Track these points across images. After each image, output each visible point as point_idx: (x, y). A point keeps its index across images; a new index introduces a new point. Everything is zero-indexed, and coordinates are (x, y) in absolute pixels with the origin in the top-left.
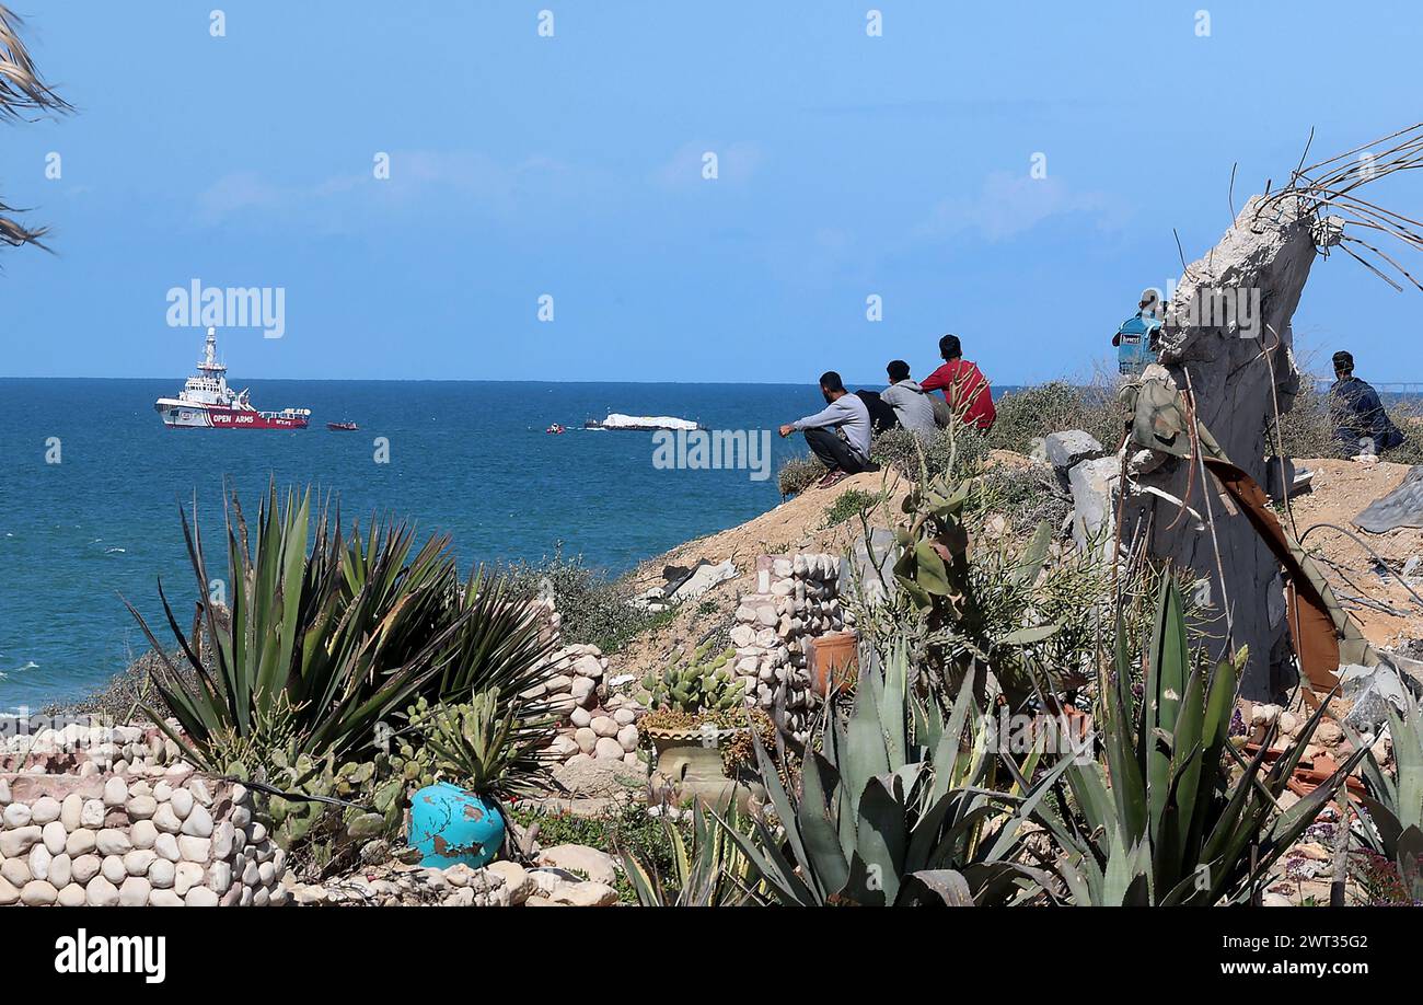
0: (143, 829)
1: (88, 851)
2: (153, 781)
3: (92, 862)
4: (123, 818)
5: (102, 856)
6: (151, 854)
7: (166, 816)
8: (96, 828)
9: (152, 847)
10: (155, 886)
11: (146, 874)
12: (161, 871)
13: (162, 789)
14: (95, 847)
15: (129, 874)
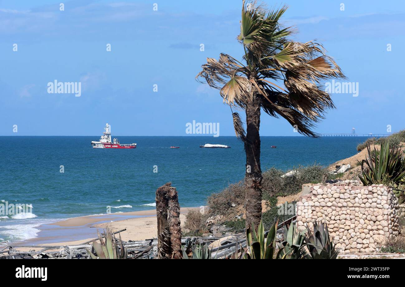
0: (375, 195)
1: (365, 198)
2: (377, 187)
3: (366, 200)
4: (371, 193)
5: (368, 199)
6: (377, 199)
7: (379, 192)
8: (367, 195)
9: (377, 198)
10: (378, 204)
11: (376, 202)
12: (379, 201)
13: (378, 188)
14: (367, 198)
15: (373, 202)
